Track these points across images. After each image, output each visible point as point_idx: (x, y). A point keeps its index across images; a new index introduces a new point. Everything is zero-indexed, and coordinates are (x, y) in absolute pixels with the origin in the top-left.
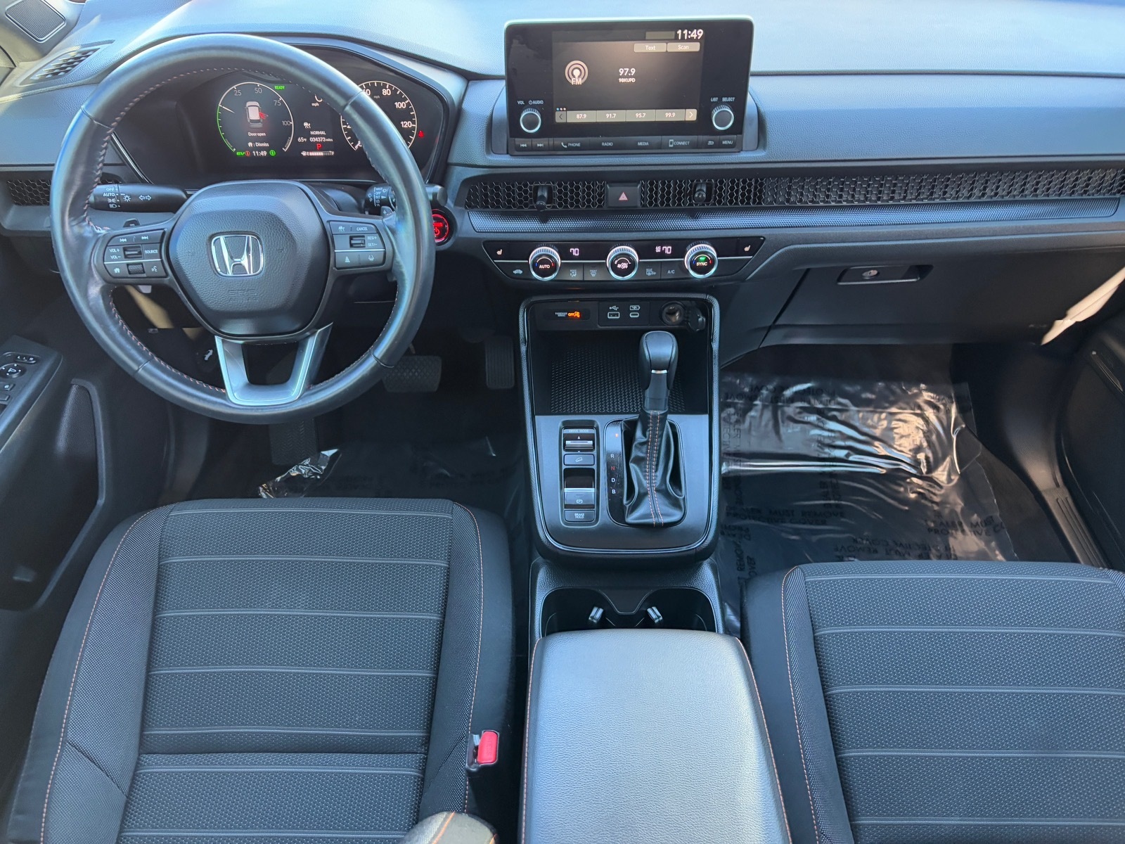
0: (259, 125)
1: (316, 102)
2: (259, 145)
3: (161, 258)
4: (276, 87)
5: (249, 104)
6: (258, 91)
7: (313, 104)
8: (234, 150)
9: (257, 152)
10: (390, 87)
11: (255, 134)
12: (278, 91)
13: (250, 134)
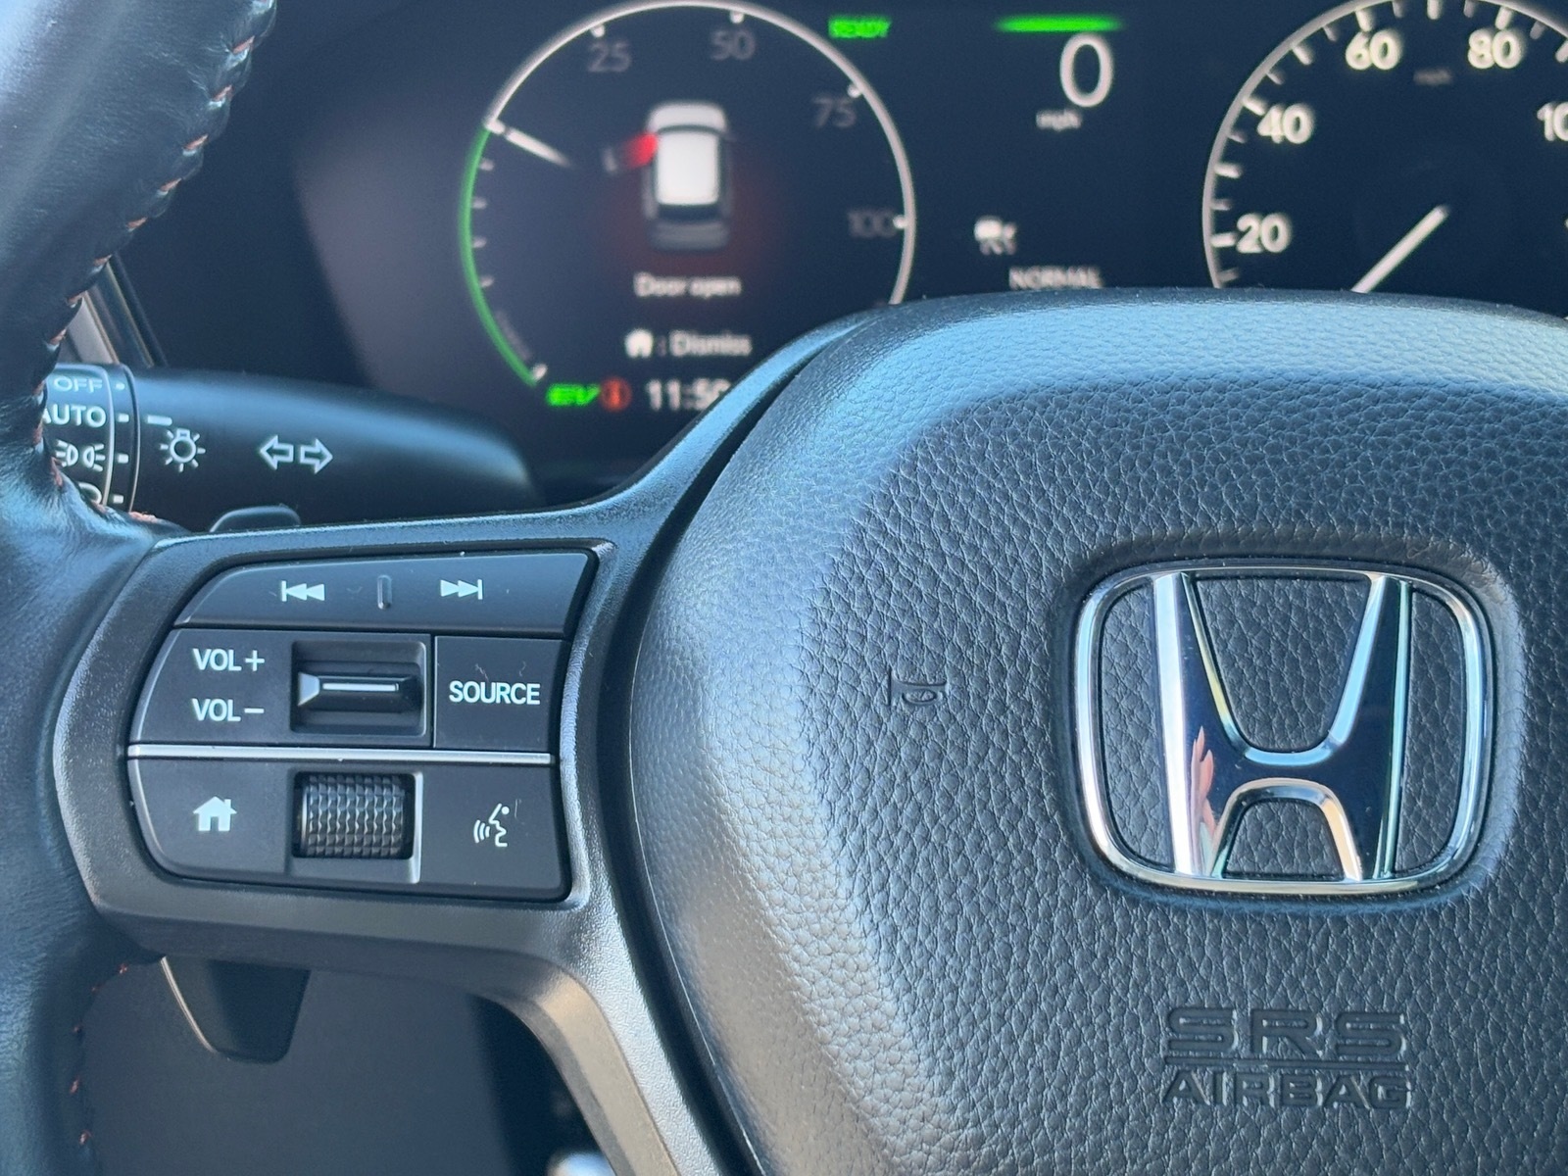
0: (710, 234)
1: (1061, 103)
2: (686, 344)
3: (554, 748)
4: (841, 28)
5: (664, 116)
6: (726, 48)
7: (1048, 120)
8: (540, 372)
9: (674, 388)
10: (1520, 23)
11: (672, 287)
12: (851, 48)
13: (648, 286)
